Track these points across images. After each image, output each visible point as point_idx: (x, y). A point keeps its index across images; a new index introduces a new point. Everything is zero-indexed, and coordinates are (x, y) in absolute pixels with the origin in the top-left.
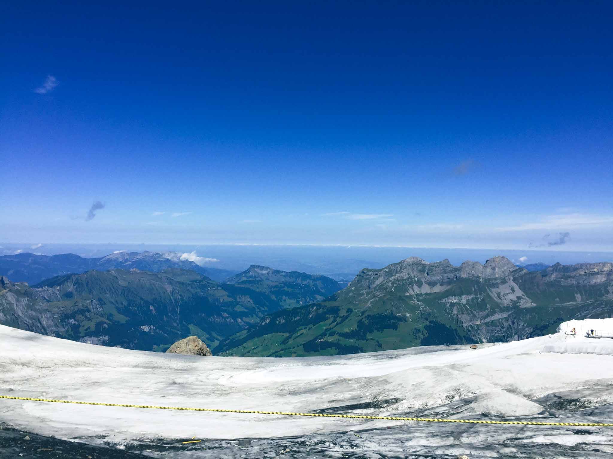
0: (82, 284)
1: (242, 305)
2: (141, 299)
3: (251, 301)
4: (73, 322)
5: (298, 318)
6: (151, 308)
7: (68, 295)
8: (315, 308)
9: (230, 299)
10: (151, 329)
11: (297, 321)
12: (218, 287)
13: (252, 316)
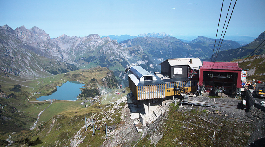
0: (134, 42)
1: (197, 52)
2: (157, 48)
3: (201, 50)
4: (134, 55)
5: (232, 54)
6: (161, 51)
7: (130, 46)
8: (240, 50)
9: (193, 49)
10: (162, 60)
11: (231, 55)
12: (187, 44)
13: (202, 56)
